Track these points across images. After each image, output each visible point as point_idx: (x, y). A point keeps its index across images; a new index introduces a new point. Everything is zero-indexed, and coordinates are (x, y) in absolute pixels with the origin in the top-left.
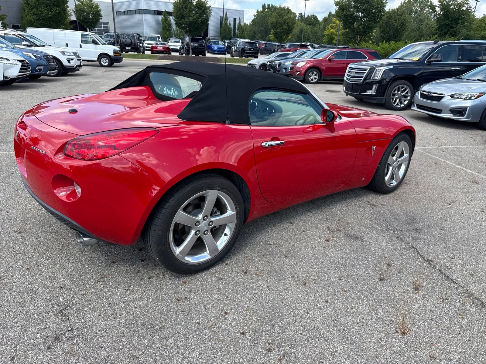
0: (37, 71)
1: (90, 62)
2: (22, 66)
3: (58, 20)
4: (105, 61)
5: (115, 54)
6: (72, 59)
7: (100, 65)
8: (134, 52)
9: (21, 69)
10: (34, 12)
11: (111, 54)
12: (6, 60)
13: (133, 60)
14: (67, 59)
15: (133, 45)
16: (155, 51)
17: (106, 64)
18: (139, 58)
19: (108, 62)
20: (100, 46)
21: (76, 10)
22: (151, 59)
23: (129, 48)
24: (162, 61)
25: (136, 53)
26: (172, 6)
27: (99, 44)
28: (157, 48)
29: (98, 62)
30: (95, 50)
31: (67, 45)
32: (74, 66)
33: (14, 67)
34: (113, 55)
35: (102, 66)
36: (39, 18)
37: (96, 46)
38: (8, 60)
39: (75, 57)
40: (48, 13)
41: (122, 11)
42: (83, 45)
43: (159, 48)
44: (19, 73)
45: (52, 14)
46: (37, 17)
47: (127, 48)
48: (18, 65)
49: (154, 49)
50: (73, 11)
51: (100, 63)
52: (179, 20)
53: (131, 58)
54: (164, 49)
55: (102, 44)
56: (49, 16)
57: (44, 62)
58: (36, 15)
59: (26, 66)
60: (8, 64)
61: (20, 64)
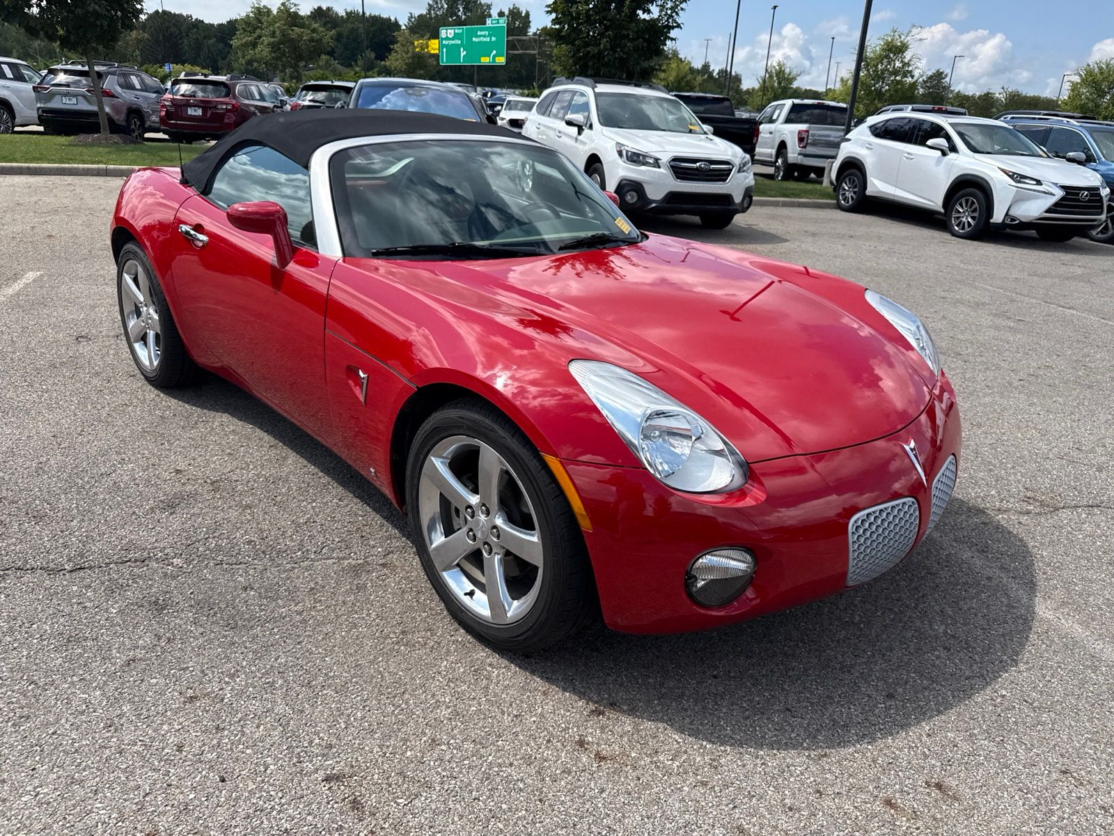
2: (1063, 199)
9: (1056, 204)
12: (1035, 183)
33: (1037, 198)
38: (1039, 182)
44: (1046, 212)
48: (1052, 194)
59: (1079, 200)
60: (1034, 190)
61: (1060, 194)
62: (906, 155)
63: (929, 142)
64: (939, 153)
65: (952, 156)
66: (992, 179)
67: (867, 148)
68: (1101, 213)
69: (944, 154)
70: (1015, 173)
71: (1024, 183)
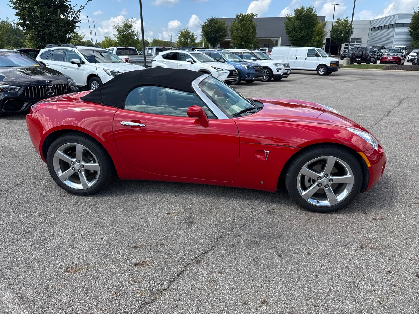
0: (246, 78)
1: (311, 71)
2: (230, 74)
3: (306, 39)
4: (322, 71)
5: (331, 65)
6: (281, 69)
7: (317, 74)
8: (364, 62)
9: (229, 76)
10: (290, 35)
11: (328, 64)
12: (221, 70)
13: (358, 70)
14: (277, 69)
15: (364, 56)
16: (384, 61)
17: (322, 73)
18: (364, 68)
19: (324, 71)
20: (321, 58)
21: (332, 30)
22: (376, 69)
23: (359, 59)
24: (386, 71)
25: (365, 64)
26: (411, 18)
27: (320, 57)
28: (386, 59)
29: (316, 71)
30: (316, 62)
31: (296, 58)
32: (281, 74)
33: (224, 74)
34: (330, 65)
35: (319, 74)
36: (293, 39)
37: (317, 59)
38: (222, 70)
39: (283, 67)
40: (300, 35)
41: (377, 27)
42: (308, 58)
43: (389, 58)
44: (227, 78)
45: (302, 35)
46: (292, 38)
47: (357, 59)
48: (227, 73)
49: (384, 59)
50: (330, 31)
51: (318, 72)
52: (415, 31)
53: (356, 68)
54: (394, 59)
55: (323, 57)
56: (300, 37)
57: (253, 71)
58: (291, 37)
59: (233, 74)
60: (221, 72)
61: (229, 72)
62: (179, 64)
63: (187, 60)
64: (191, 63)
65: (195, 64)
66: (210, 70)
67: (164, 63)
68: (237, 77)
69: (192, 63)
70: (216, 68)
71: (219, 70)
